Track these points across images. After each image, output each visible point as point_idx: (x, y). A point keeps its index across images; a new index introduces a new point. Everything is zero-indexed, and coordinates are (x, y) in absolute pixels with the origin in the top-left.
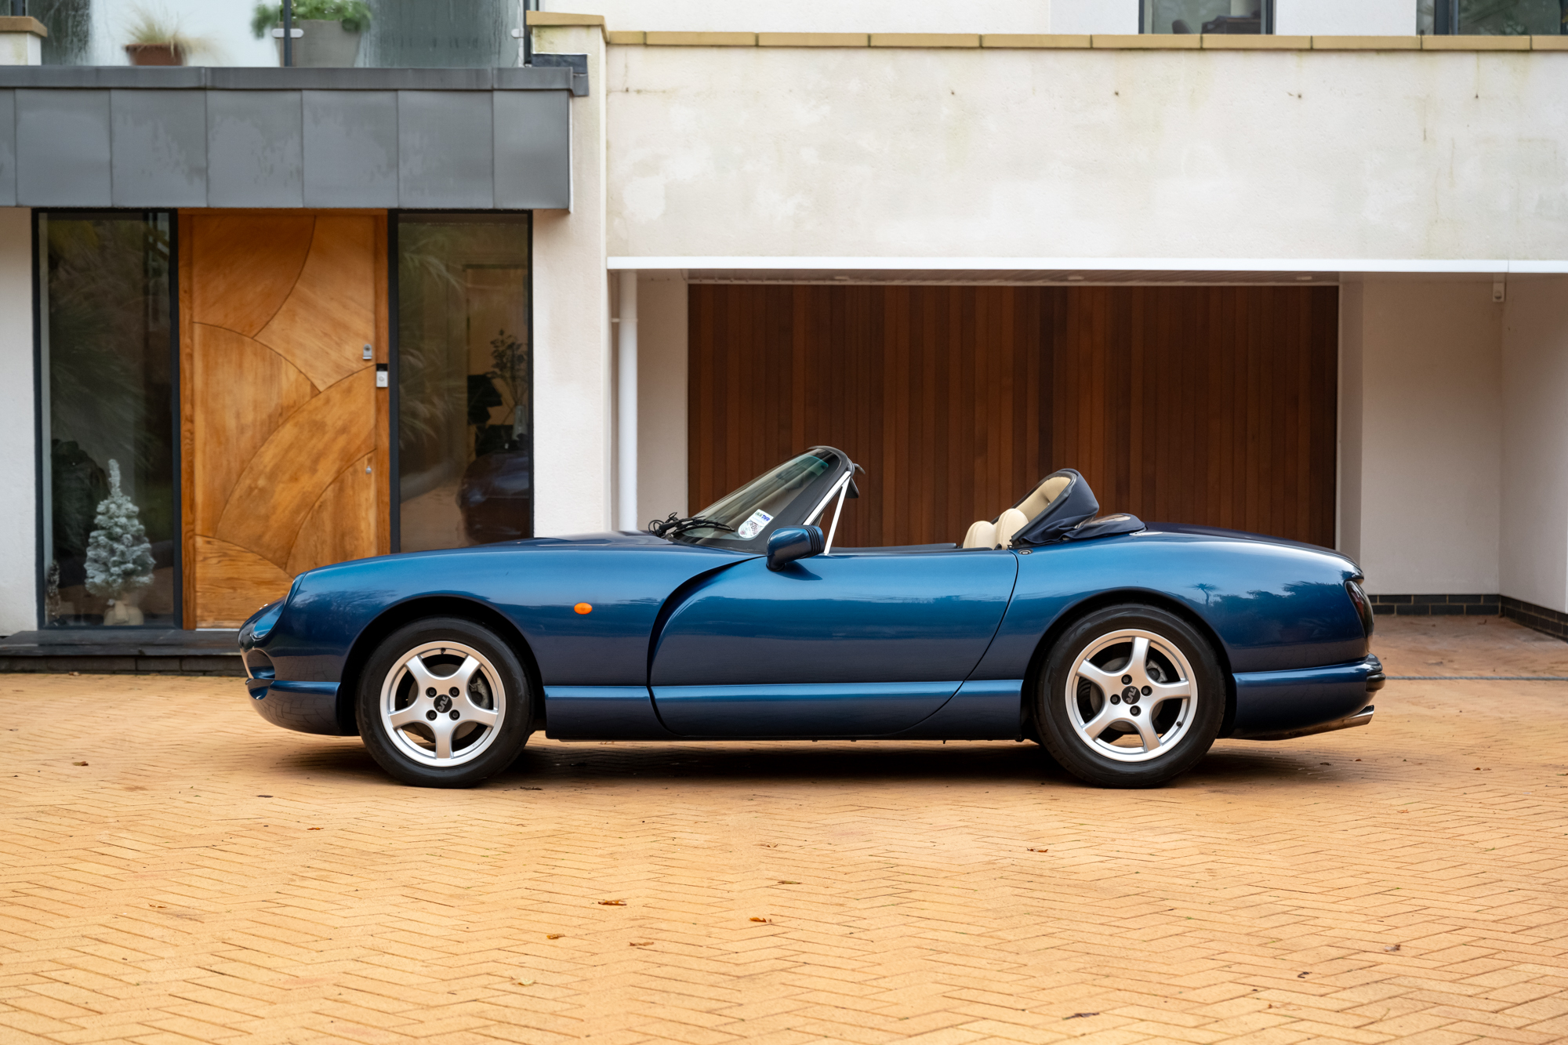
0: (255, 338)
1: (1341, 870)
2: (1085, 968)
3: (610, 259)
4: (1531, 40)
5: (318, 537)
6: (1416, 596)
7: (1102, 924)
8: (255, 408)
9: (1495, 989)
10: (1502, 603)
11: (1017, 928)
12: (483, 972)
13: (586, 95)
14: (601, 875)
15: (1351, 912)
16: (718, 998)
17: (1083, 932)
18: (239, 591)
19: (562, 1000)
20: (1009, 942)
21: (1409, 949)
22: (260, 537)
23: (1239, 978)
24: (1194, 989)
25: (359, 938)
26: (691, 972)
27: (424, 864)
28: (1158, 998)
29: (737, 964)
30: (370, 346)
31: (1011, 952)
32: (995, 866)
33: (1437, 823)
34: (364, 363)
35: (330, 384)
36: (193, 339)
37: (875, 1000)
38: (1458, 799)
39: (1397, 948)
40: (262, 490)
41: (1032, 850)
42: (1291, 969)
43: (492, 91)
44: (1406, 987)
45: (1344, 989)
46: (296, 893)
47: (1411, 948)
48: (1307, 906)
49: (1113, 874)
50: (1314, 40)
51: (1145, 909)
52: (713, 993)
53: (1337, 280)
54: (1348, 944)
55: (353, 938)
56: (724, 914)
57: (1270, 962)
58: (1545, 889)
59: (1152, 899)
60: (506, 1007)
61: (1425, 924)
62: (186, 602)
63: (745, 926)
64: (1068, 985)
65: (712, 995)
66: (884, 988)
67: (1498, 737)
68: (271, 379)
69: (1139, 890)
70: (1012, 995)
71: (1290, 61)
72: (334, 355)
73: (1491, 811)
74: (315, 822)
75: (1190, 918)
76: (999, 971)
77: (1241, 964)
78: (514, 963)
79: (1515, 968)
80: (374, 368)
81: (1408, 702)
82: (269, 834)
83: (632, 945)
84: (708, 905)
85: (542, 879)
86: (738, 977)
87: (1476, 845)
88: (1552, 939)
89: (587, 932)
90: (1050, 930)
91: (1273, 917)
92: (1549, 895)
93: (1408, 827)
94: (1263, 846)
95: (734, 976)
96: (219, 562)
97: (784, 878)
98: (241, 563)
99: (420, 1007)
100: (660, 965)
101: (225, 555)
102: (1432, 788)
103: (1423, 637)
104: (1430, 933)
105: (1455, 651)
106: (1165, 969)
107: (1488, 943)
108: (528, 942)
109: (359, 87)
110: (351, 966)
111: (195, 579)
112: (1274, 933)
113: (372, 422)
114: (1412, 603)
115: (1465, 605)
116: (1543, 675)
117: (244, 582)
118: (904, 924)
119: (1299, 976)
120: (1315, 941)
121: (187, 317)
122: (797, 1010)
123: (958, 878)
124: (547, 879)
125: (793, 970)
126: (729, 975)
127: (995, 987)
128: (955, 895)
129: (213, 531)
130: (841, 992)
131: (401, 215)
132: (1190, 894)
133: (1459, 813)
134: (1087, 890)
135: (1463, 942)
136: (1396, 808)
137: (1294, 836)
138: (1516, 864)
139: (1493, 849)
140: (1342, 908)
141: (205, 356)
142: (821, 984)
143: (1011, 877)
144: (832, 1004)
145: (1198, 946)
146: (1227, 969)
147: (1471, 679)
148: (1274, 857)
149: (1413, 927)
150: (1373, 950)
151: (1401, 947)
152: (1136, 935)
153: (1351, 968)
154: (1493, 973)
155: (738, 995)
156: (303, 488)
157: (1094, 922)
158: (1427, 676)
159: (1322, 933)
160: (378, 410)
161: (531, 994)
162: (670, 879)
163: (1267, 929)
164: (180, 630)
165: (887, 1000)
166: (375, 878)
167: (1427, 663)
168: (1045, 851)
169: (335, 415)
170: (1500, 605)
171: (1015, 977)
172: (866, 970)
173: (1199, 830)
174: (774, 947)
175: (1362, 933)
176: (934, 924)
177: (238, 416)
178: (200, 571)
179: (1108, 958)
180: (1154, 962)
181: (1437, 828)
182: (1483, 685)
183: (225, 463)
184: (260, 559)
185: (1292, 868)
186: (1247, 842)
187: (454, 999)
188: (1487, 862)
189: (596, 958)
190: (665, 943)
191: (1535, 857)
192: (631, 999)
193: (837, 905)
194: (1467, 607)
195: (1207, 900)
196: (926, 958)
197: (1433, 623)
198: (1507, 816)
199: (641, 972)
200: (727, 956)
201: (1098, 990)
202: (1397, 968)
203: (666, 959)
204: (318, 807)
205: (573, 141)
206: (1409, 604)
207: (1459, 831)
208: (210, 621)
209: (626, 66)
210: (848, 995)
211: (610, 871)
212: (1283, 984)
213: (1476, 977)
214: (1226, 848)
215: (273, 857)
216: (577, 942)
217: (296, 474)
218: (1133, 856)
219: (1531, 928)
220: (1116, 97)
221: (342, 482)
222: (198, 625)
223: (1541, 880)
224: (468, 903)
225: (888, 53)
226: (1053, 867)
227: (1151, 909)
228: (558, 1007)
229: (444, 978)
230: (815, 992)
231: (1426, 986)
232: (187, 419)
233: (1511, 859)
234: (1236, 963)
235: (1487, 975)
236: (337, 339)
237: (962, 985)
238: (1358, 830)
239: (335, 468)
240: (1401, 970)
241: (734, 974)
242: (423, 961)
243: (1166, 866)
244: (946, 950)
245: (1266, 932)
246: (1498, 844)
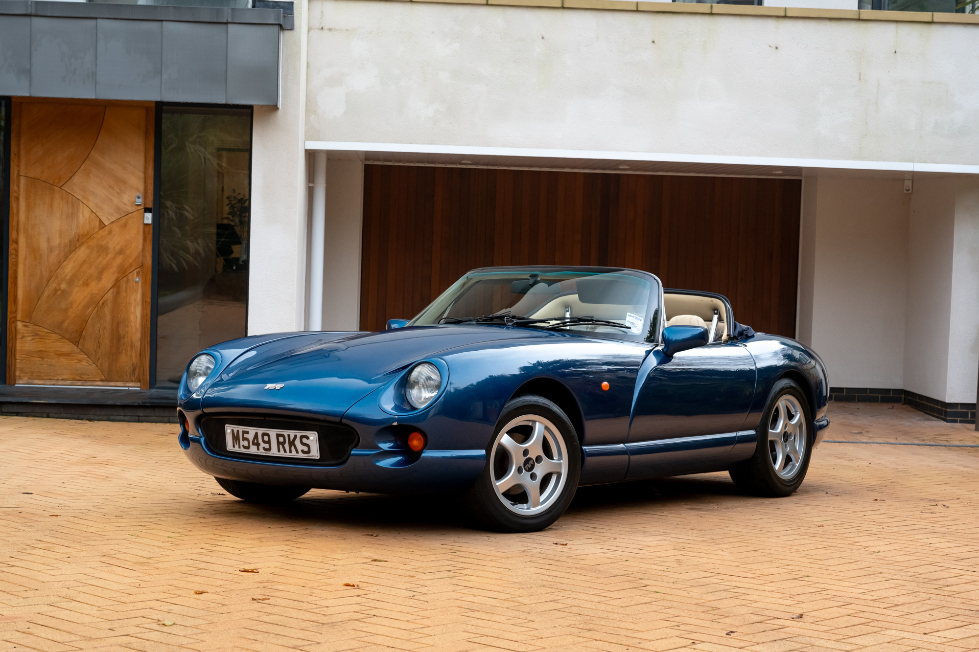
0: (62, 188)
1: (770, 563)
2: (575, 624)
3: (307, 142)
4: (933, 15)
5: (101, 324)
6: (847, 389)
7: (595, 595)
8: (60, 235)
9: (866, 647)
10: (905, 395)
11: (533, 595)
12: (140, 616)
13: (292, 29)
14: (247, 552)
15: (772, 591)
16: (304, 638)
17: (579, 599)
18: (45, 359)
19: (190, 636)
20: (525, 605)
21: (809, 617)
22: (62, 323)
23: (684, 634)
24: (650, 641)
25: (58, 590)
26: (290, 619)
27: (124, 541)
28: (623, 646)
29: (325, 615)
30: (141, 196)
31: (524, 612)
32: (527, 554)
33: (842, 534)
34: (136, 207)
35: (113, 221)
36: (20, 187)
37: (417, 642)
38: (859, 519)
39: (801, 616)
40: (64, 291)
41: (556, 544)
42: (723, 629)
43: (227, 23)
44: (802, 643)
45: (758, 643)
46: (24, 558)
47: (811, 616)
48: (742, 586)
49: (610, 561)
50: (787, 10)
51: (627, 585)
52: (301, 635)
53: (801, 175)
54: (766, 613)
55: (53, 590)
56: (327, 581)
57: (708, 624)
58: (911, 580)
59: (633, 579)
60: (148, 640)
61: (823, 600)
62: (9, 366)
63: (339, 589)
64: (559, 636)
65: (300, 636)
66: (426, 634)
67: (893, 481)
68: (72, 215)
69: (626, 572)
70: (517, 642)
71: (771, 24)
72: (115, 201)
73: (881, 527)
74: (56, 511)
75: (657, 592)
76: (513, 625)
77: (687, 624)
78: (164, 610)
79: (883, 632)
80: (143, 210)
81: (835, 456)
82: (20, 518)
83: (253, 599)
84: (317, 574)
85: (204, 553)
86: (323, 624)
87: (867, 549)
88: (912, 614)
89: (224, 590)
90: (557, 598)
91: (717, 593)
92: (913, 584)
93: (822, 536)
94: (718, 546)
95: (320, 623)
96: (33, 339)
97: (376, 558)
98: (48, 341)
99: (85, 638)
100: (269, 614)
101: (37, 335)
102: (843, 511)
103: (851, 415)
104: (826, 607)
105: (871, 426)
106: (632, 626)
107: (866, 615)
108: (180, 596)
109: (136, 18)
110: (45, 609)
111: (15, 350)
112: (715, 604)
113: (141, 247)
114: (845, 394)
115: (880, 396)
116: (929, 443)
117: (49, 353)
118: (453, 591)
119: (727, 634)
120: (742, 610)
121: (16, 172)
122: (359, 648)
123: (500, 561)
124: (208, 554)
125: (364, 620)
126: (317, 622)
127: (508, 635)
128: (494, 572)
129: (29, 318)
130: (394, 636)
131: (164, 107)
132: (661, 576)
133: (858, 528)
134: (588, 572)
135: (848, 613)
136: (815, 523)
137: (742, 540)
138: (893, 562)
139: (879, 552)
140: (767, 588)
141: (27, 198)
142: (381, 630)
143: (537, 561)
144: (386, 644)
145: (659, 611)
146: (677, 628)
147: (880, 443)
148: (725, 553)
149: (814, 603)
150: (783, 618)
151: (803, 616)
152: (617, 602)
153: (766, 629)
154: (867, 635)
155: (319, 636)
156: (92, 290)
157: (589, 593)
158: (850, 441)
159: (749, 605)
160: (145, 239)
161: (169, 632)
162: (296, 556)
163: (711, 601)
164: (4, 385)
165: (426, 642)
166: (85, 550)
167: (851, 433)
168: (566, 545)
169: (115, 242)
170: (903, 396)
171: (523, 629)
172: (416, 621)
173: (676, 534)
174: (356, 604)
175: (777, 605)
176: (474, 591)
177: (49, 240)
178: (19, 345)
179: (593, 618)
180: (626, 621)
181: (842, 537)
182: (888, 448)
183: (39, 272)
184: (61, 338)
185: (736, 561)
186: (708, 542)
187: (112, 633)
188: (873, 560)
189: (225, 608)
190: (278, 600)
191: (907, 558)
192: (241, 637)
193: (409, 576)
194: (881, 397)
195: (672, 580)
196: (462, 614)
197: (857, 407)
198: (891, 531)
199: (254, 618)
200: (319, 609)
201: (581, 639)
202: (798, 630)
203: (275, 610)
204: (62, 502)
205: (282, 60)
206: (843, 394)
207: (857, 539)
208: (25, 380)
209: (322, 12)
210: (399, 638)
211: (255, 549)
212: (714, 639)
213: (854, 638)
214: (693, 546)
215: (17, 534)
216: (216, 596)
217: (87, 281)
218: (627, 550)
219: (898, 605)
220: (653, 44)
221: (119, 287)
222: (17, 382)
223: (909, 573)
224: (147, 568)
225: (499, 10)
226: (569, 555)
227: (632, 585)
228: (184, 641)
229: (109, 619)
230: (375, 636)
231: (817, 644)
232: (13, 241)
233: (890, 559)
234: (683, 624)
235: (862, 636)
236: (118, 190)
237: (484, 633)
238: (787, 537)
239: (114, 278)
240: (801, 631)
241: (321, 621)
242: (99, 607)
243: (649, 557)
244: (478, 610)
245: (710, 603)
246: (882, 549)
